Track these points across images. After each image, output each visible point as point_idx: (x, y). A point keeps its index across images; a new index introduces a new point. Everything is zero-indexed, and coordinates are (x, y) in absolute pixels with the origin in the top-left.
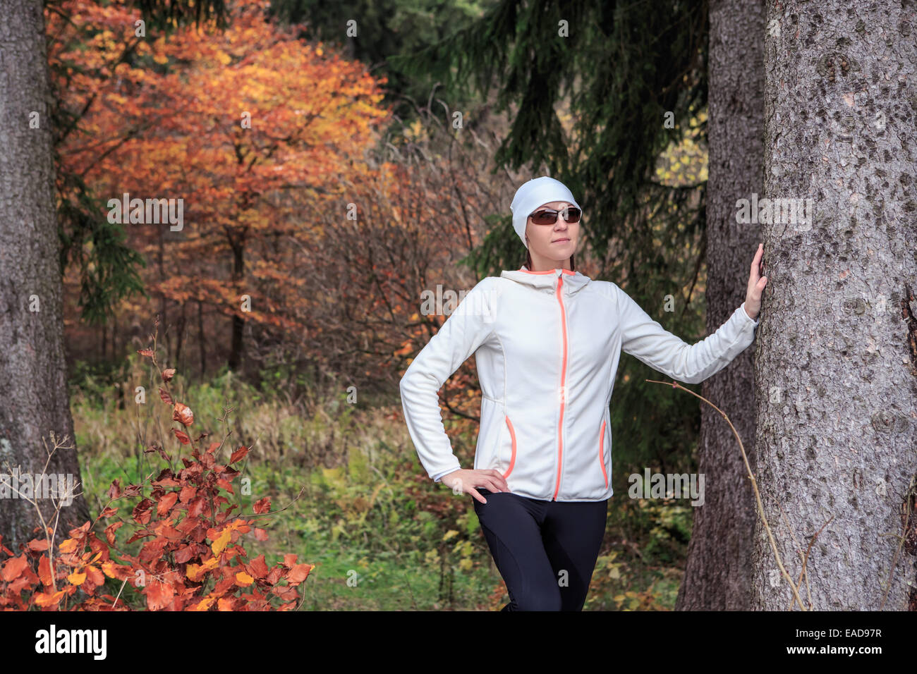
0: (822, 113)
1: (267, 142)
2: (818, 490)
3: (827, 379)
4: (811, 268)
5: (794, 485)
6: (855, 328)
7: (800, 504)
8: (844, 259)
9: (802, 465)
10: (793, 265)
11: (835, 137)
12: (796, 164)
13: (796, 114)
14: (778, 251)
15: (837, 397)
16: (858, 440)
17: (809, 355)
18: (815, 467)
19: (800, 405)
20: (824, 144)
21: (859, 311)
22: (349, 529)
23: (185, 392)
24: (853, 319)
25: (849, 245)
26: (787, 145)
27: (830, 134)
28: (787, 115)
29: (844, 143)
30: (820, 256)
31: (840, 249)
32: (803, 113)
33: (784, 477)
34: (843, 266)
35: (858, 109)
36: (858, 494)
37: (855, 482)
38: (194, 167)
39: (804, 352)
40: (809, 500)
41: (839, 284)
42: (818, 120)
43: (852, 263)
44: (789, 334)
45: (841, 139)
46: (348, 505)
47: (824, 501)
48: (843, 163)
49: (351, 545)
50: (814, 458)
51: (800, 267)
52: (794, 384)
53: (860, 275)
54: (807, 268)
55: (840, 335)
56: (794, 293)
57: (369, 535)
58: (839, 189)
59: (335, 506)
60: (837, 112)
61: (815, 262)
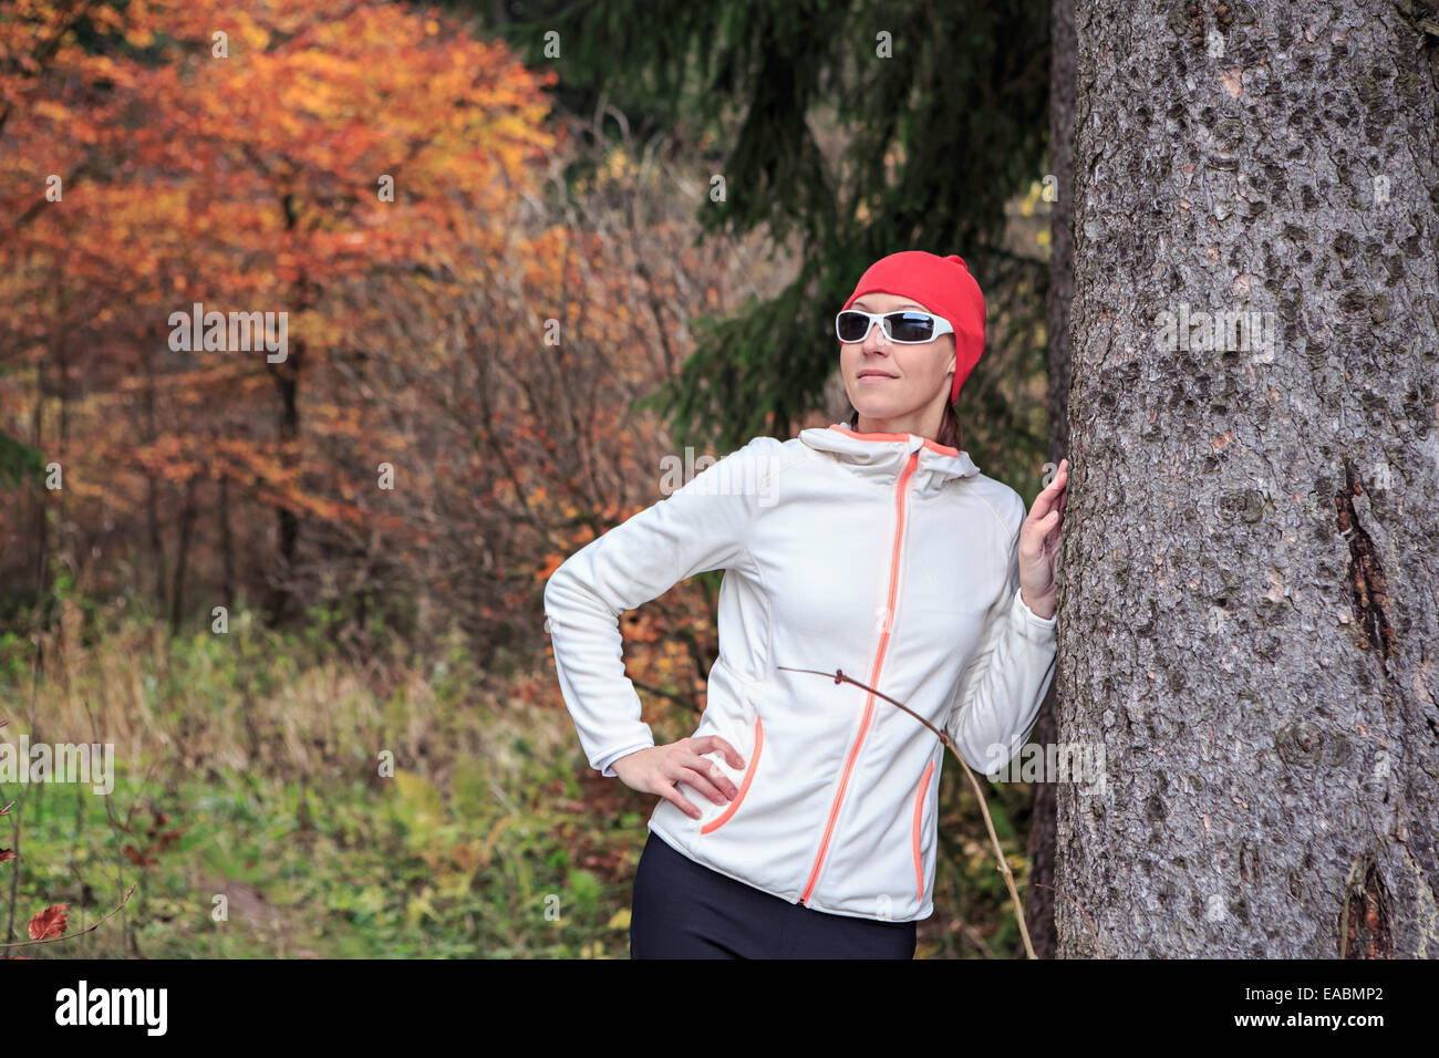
0: (1178, 111)
1: (340, 190)
2: (1170, 884)
3: (1188, 655)
4: (1157, 428)
5: (1124, 873)
6: (1242, 551)
7: (1135, 912)
8: (1222, 410)
9: (1139, 832)
10: (1124, 423)
11: (1204, 159)
12: (1130, 217)
13: (1130, 115)
14: (1094, 393)
15: (1206, 692)
16: (1249, 782)
17: (1153, 605)
18: (1165, 836)
19: (1134, 706)
20: (1182, 175)
21: (1251, 516)
22: (440, 906)
23: (167, 646)
24: (1240, 532)
25: (1230, 380)
26: (1112, 179)
27: (1194, 155)
28: (1114, 117)
29: (1222, 172)
30: (1174, 403)
31: (1212, 389)
32: (1143, 111)
33: (1104, 856)
34: (1220, 424)
35: (1250, 102)
36: (1250, 892)
37: (1243, 868)
38: (203, 236)
39: (1143, 600)
40: (1153, 904)
41: (1212, 461)
42: (1171, 126)
43: (1238, 417)
44: (1116, 562)
45: (1215, 164)
46: (441, 860)
47: (1182, 907)
48: (1220, 212)
49: (442, 936)
50: (1162, 818)
51: (1136, 426)
52: (1125, 664)
53: (1252, 442)
54: (1149, 429)
55: (1214, 564)
56: (1125, 478)
57: (477, 916)
58: (1213, 266)
59: (417, 862)
60: (1209, 110)
61: (1165, 416)
